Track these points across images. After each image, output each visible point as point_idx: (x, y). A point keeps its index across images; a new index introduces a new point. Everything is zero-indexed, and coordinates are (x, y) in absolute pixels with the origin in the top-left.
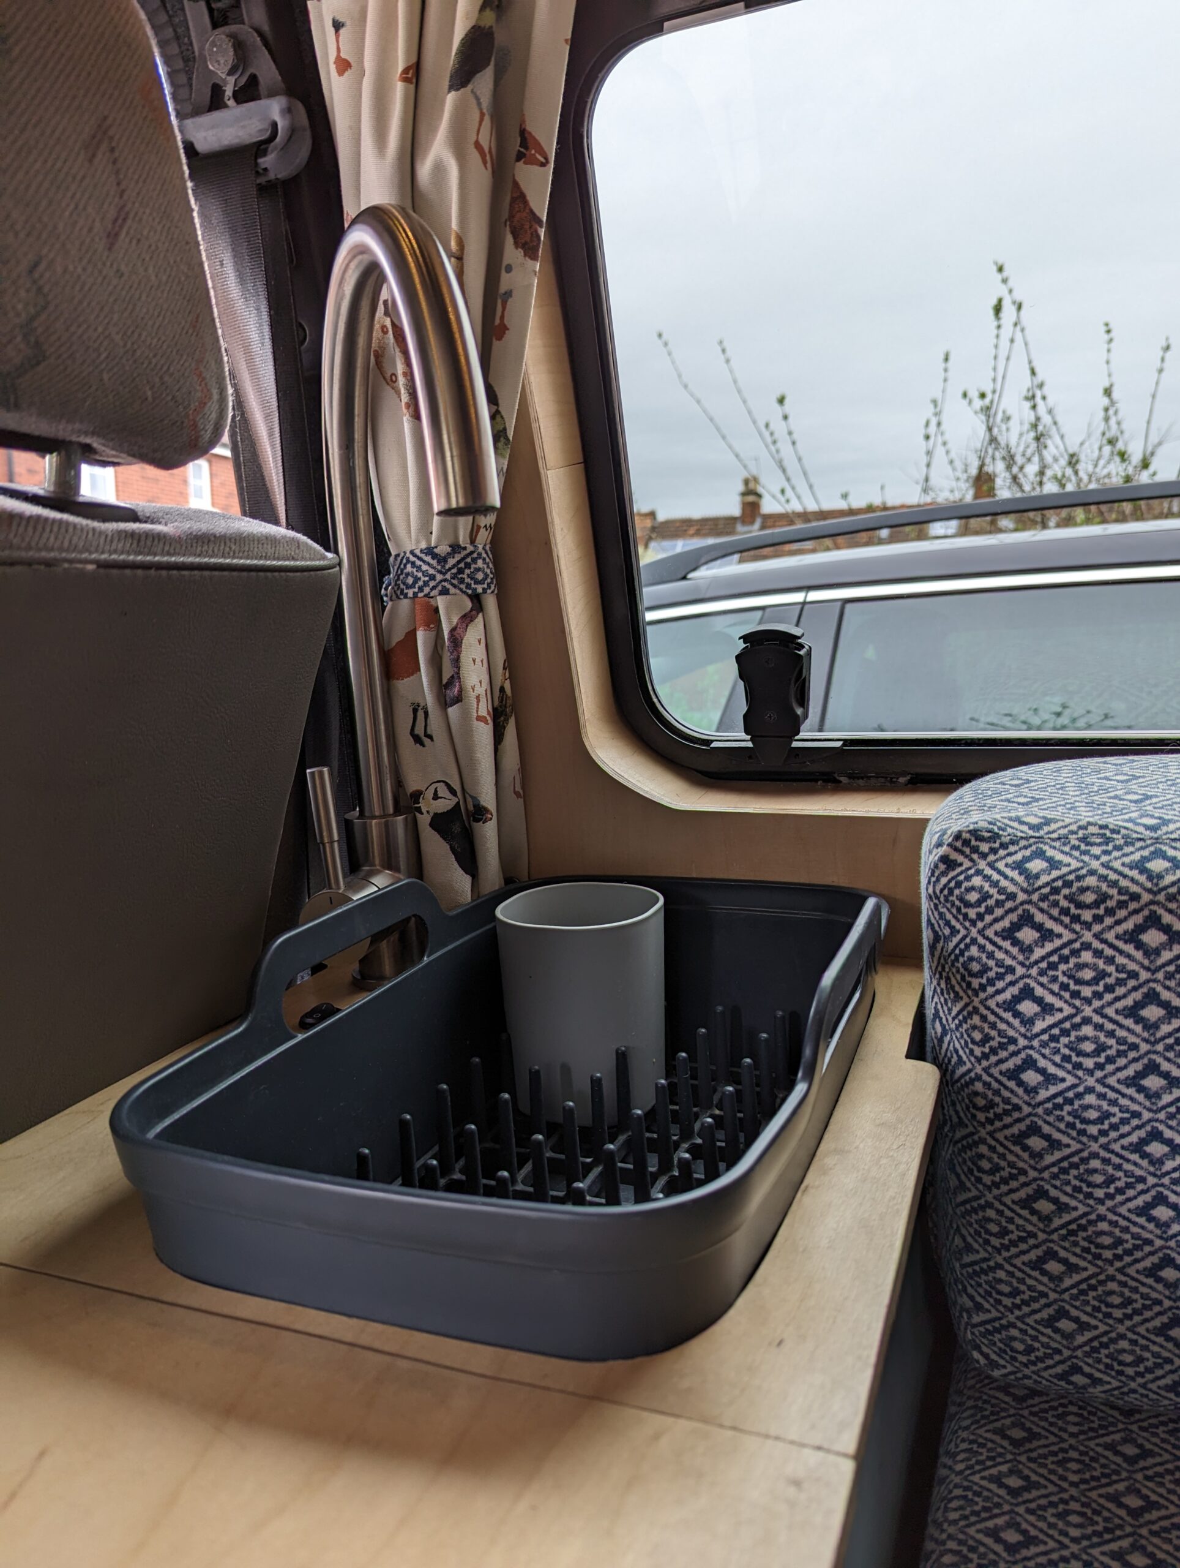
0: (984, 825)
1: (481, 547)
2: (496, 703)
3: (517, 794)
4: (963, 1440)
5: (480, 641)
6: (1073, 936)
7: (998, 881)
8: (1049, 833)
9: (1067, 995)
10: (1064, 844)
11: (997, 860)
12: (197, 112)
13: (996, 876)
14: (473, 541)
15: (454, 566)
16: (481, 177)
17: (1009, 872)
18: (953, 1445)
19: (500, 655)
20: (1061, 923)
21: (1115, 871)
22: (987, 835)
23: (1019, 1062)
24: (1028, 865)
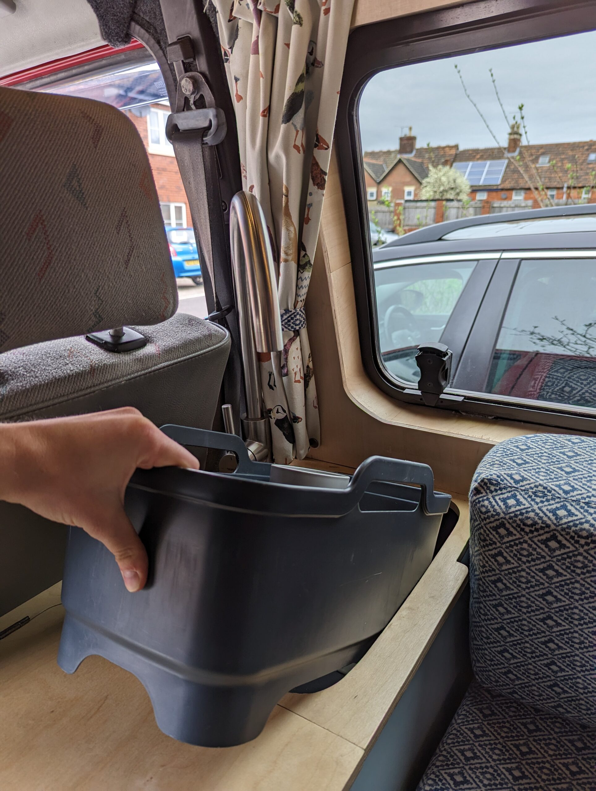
0: (495, 477)
1: (298, 310)
2: (305, 372)
3: (315, 407)
4: (465, 710)
5: (297, 349)
6: (521, 537)
7: (494, 506)
8: (522, 486)
9: (516, 559)
10: (526, 494)
11: (496, 495)
12: (178, 111)
13: (494, 503)
14: (295, 308)
15: (286, 319)
16: (298, 158)
17: (499, 502)
18: (460, 711)
19: (307, 351)
20: (516, 530)
21: (543, 512)
22: (495, 482)
23: (496, 579)
24: (508, 501)
